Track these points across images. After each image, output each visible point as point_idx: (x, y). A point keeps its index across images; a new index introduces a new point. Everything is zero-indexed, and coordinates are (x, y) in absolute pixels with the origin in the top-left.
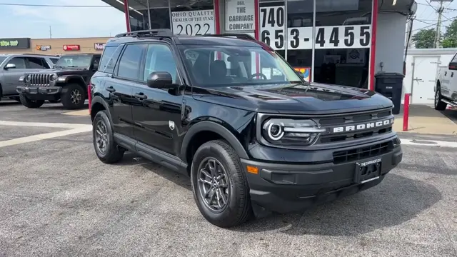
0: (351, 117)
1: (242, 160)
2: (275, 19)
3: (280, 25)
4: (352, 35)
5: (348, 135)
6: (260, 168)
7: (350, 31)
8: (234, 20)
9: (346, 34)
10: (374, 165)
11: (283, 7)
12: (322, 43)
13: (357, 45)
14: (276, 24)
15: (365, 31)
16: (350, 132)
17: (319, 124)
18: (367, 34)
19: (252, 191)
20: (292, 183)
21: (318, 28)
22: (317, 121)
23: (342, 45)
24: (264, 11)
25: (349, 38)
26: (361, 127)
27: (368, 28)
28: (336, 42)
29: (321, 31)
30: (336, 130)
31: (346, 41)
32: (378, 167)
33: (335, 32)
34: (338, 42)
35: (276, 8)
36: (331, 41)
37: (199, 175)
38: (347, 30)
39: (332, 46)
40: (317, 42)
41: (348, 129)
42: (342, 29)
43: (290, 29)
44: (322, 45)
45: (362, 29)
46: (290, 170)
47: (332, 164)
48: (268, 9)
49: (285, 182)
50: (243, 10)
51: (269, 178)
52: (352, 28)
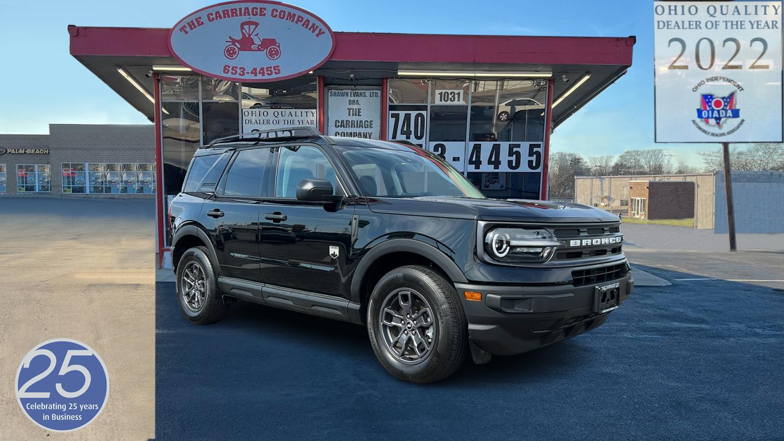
0: (586, 230)
1: (457, 285)
2: (412, 128)
3: (417, 138)
4: (518, 154)
5: (584, 251)
6: (483, 294)
7: (515, 149)
8: (342, 126)
9: (511, 154)
10: (612, 291)
11: (424, 113)
12: (478, 163)
13: (524, 168)
14: (412, 136)
15: (535, 150)
16: (587, 246)
17: (554, 235)
18: (538, 154)
19: (471, 327)
20: (527, 311)
21: (471, 144)
22: (552, 231)
23: (504, 168)
24: (396, 116)
25: (513, 158)
26: (596, 241)
27: (539, 146)
28: (497, 164)
29: (477, 149)
30: (573, 243)
31: (510, 162)
32: (616, 294)
33: (496, 149)
34: (500, 163)
35: (414, 114)
36: (490, 162)
37: (382, 316)
38: (511, 148)
39: (491, 169)
40: (471, 162)
41: (584, 242)
42: (504, 146)
43: (433, 144)
44: (477, 167)
45: (532, 147)
46: (523, 293)
47: (571, 287)
48: (402, 114)
49: (518, 309)
50: (358, 113)
51: (498, 305)
52: (518, 146)
